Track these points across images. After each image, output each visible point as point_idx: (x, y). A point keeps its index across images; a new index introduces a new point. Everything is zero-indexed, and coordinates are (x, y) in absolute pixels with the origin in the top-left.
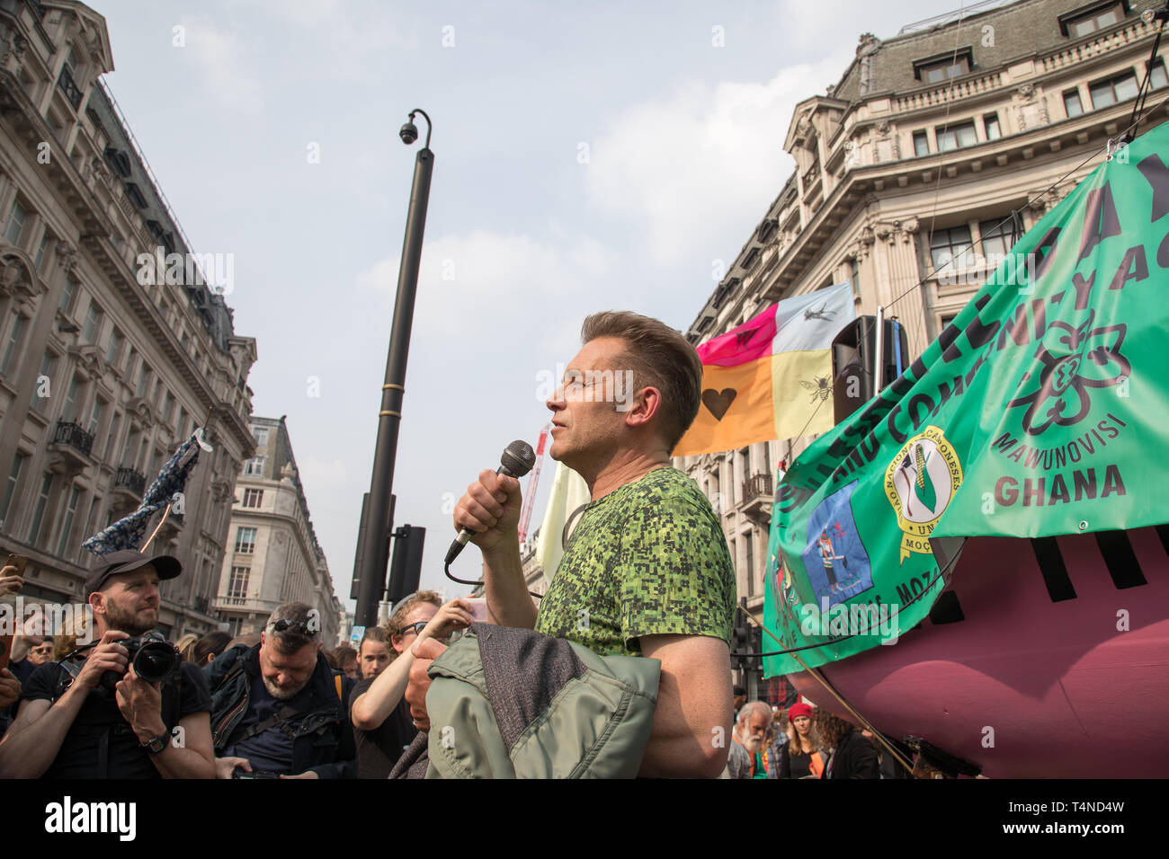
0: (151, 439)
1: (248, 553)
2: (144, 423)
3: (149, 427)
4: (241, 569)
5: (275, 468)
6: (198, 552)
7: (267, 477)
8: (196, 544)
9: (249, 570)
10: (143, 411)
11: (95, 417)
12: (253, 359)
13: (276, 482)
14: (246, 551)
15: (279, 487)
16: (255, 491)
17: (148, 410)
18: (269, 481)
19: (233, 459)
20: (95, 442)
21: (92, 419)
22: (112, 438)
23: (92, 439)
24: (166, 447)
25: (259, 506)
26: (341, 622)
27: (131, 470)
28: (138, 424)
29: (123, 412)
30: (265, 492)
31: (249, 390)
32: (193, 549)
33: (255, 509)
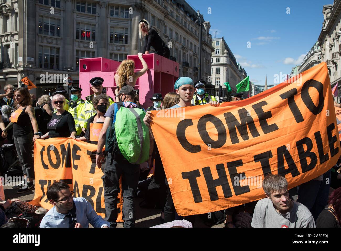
0: (188, 54)
1: (219, 74)
2: (186, 51)
3: (187, 52)
4: (218, 78)
5: (222, 52)
6: (204, 77)
7: (221, 54)
8: (203, 75)
9: (219, 78)
10: (185, 48)
11: (176, 53)
12: (210, 27)
13: (223, 55)
14: (218, 73)
15: (224, 56)
16: (218, 58)
17: (186, 48)
18: (222, 55)
19: (209, 53)
20: (177, 59)
21: (175, 53)
22: (180, 56)
23: (176, 58)
24: (192, 55)
25: (220, 62)
26: (252, 88)
27: (185, 62)
28: (185, 52)
29: (181, 50)
30: (221, 58)
31: (210, 35)
32: (203, 76)
33: (219, 63)
